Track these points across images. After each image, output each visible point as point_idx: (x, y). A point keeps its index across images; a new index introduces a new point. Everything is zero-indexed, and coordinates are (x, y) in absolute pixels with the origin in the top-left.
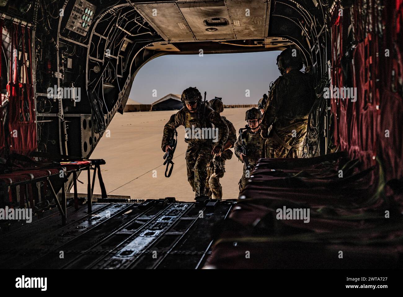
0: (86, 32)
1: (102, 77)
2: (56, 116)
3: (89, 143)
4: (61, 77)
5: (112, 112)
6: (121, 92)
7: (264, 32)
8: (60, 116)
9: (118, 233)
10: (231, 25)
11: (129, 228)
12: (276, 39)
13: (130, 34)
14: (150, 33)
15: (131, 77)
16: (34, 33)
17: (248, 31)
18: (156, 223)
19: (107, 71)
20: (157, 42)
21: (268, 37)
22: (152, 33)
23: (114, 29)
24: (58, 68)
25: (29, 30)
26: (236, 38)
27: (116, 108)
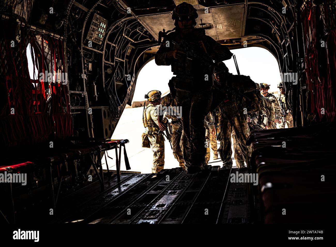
0: (101, 41)
1: (114, 77)
2: (84, 108)
3: (109, 130)
4: (85, 78)
5: (123, 104)
6: (129, 88)
7: (241, 32)
8: (87, 108)
9: (148, 193)
10: (214, 29)
11: (155, 190)
12: (251, 37)
13: (134, 41)
14: (149, 40)
15: (135, 76)
16: (65, 44)
17: (229, 32)
18: (175, 186)
19: (117, 72)
20: (154, 47)
21: (244, 36)
22: (150, 39)
23: (121, 38)
24: (83, 70)
25: (61, 42)
26: (219, 39)
27: (126, 101)
